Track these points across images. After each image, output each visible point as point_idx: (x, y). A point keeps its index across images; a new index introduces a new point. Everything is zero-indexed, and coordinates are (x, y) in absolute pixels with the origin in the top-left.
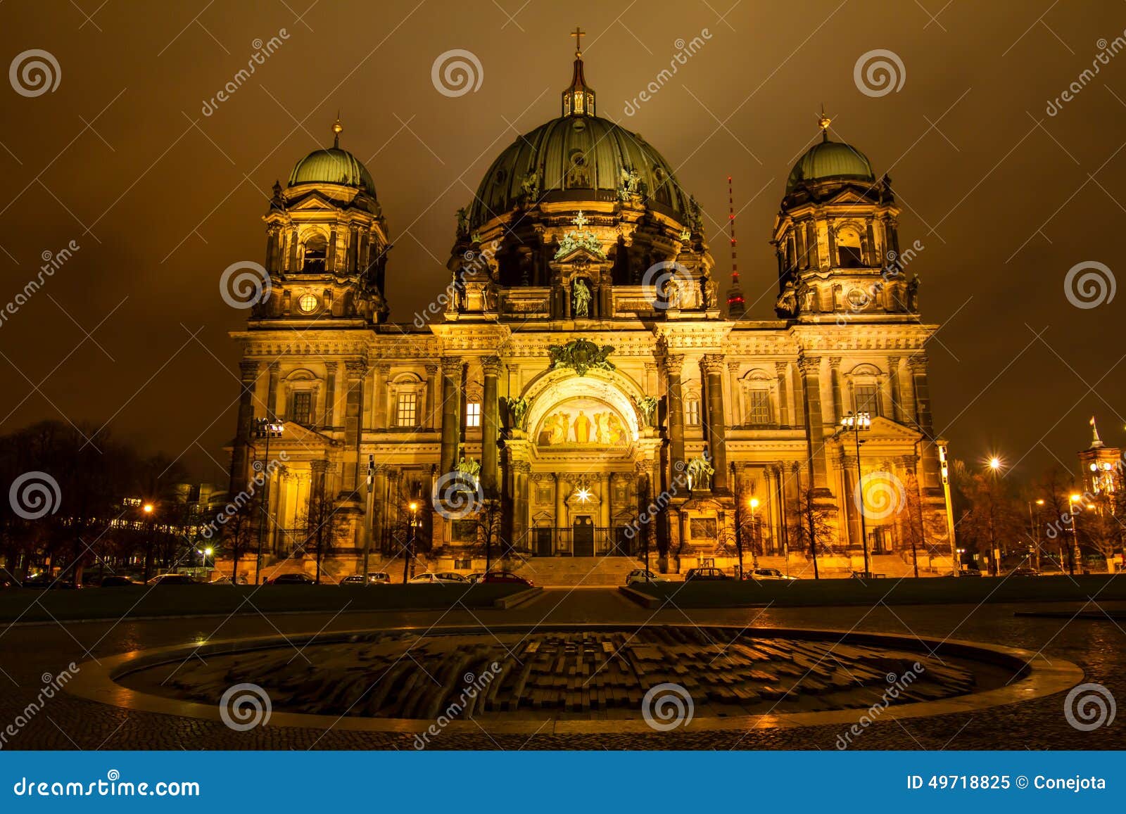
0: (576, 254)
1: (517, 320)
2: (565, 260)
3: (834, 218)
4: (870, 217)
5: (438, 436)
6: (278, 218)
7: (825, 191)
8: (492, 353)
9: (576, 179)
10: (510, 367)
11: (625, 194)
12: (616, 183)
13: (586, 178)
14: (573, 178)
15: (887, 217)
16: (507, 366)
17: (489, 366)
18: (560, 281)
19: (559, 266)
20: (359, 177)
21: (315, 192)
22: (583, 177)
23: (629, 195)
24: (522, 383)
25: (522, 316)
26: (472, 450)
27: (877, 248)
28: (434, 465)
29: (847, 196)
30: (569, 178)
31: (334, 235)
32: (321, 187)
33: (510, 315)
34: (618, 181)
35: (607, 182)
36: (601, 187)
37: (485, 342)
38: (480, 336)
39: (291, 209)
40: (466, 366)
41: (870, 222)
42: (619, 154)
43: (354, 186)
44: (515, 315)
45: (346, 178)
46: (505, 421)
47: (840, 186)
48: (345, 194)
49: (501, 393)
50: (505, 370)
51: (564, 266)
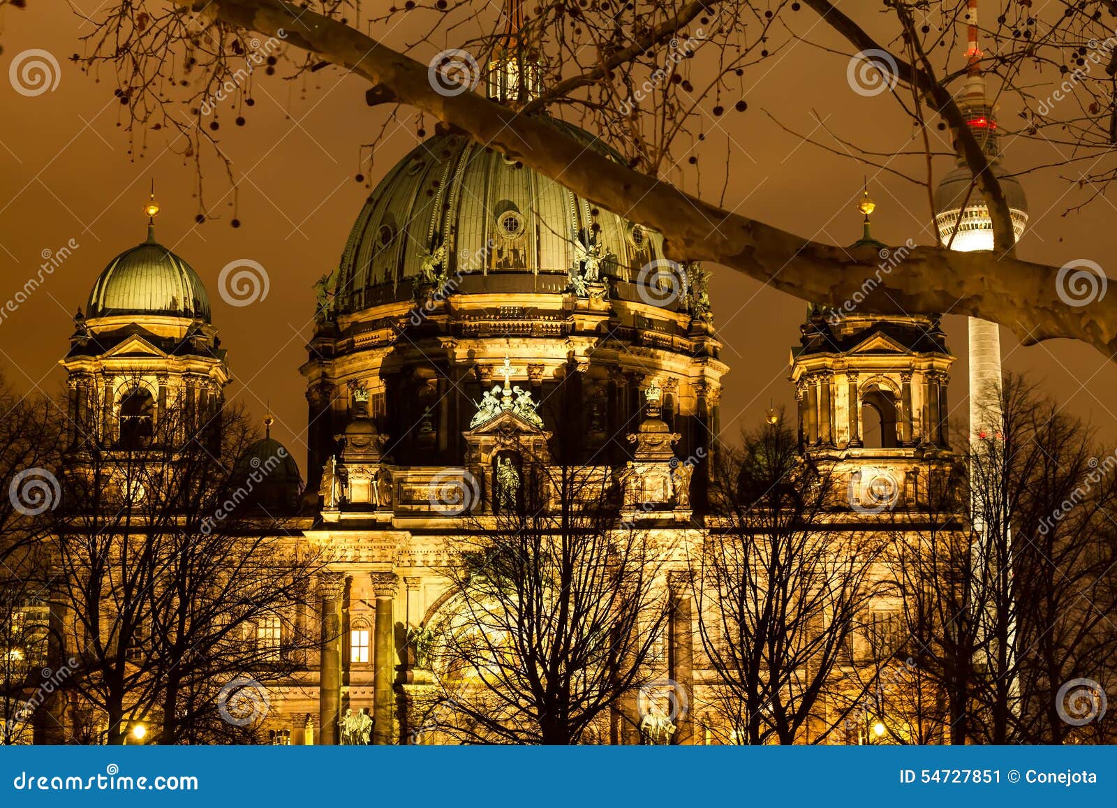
0: (500, 420)
1: (418, 514)
2: (485, 429)
3: (857, 373)
4: (907, 372)
5: (315, 676)
6: (84, 366)
7: (849, 330)
8: (384, 567)
9: (505, 255)
10: (410, 582)
11: (579, 283)
12: (567, 260)
13: (521, 253)
14: (500, 253)
15: (932, 371)
16: (405, 579)
17: (382, 586)
18: (478, 459)
19: (476, 438)
20: (191, 297)
21: (134, 326)
22: (516, 252)
23: (586, 286)
24: (425, 602)
25: (425, 508)
26: (359, 695)
27: (915, 414)
28: (308, 715)
29: (877, 342)
30: (495, 254)
31: (163, 391)
32: (143, 320)
33: (409, 507)
34: (570, 258)
35: (553, 259)
36: (544, 267)
37: (376, 553)
38: (370, 544)
39: (105, 355)
40: (349, 580)
41: (908, 380)
42: (573, 210)
43: (186, 314)
44: (415, 507)
45: (174, 302)
46: (403, 656)
47: (869, 324)
48: (174, 328)
49: (398, 616)
50: (402, 584)
51: (483, 438)
